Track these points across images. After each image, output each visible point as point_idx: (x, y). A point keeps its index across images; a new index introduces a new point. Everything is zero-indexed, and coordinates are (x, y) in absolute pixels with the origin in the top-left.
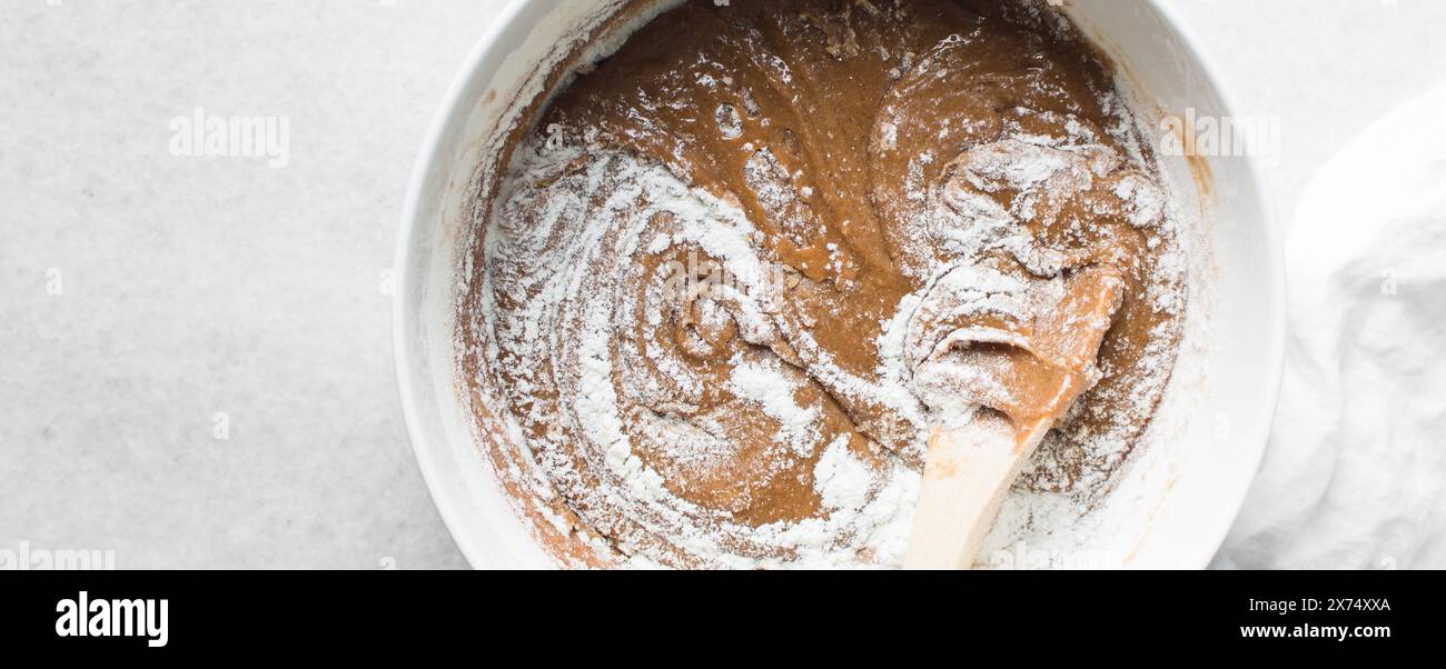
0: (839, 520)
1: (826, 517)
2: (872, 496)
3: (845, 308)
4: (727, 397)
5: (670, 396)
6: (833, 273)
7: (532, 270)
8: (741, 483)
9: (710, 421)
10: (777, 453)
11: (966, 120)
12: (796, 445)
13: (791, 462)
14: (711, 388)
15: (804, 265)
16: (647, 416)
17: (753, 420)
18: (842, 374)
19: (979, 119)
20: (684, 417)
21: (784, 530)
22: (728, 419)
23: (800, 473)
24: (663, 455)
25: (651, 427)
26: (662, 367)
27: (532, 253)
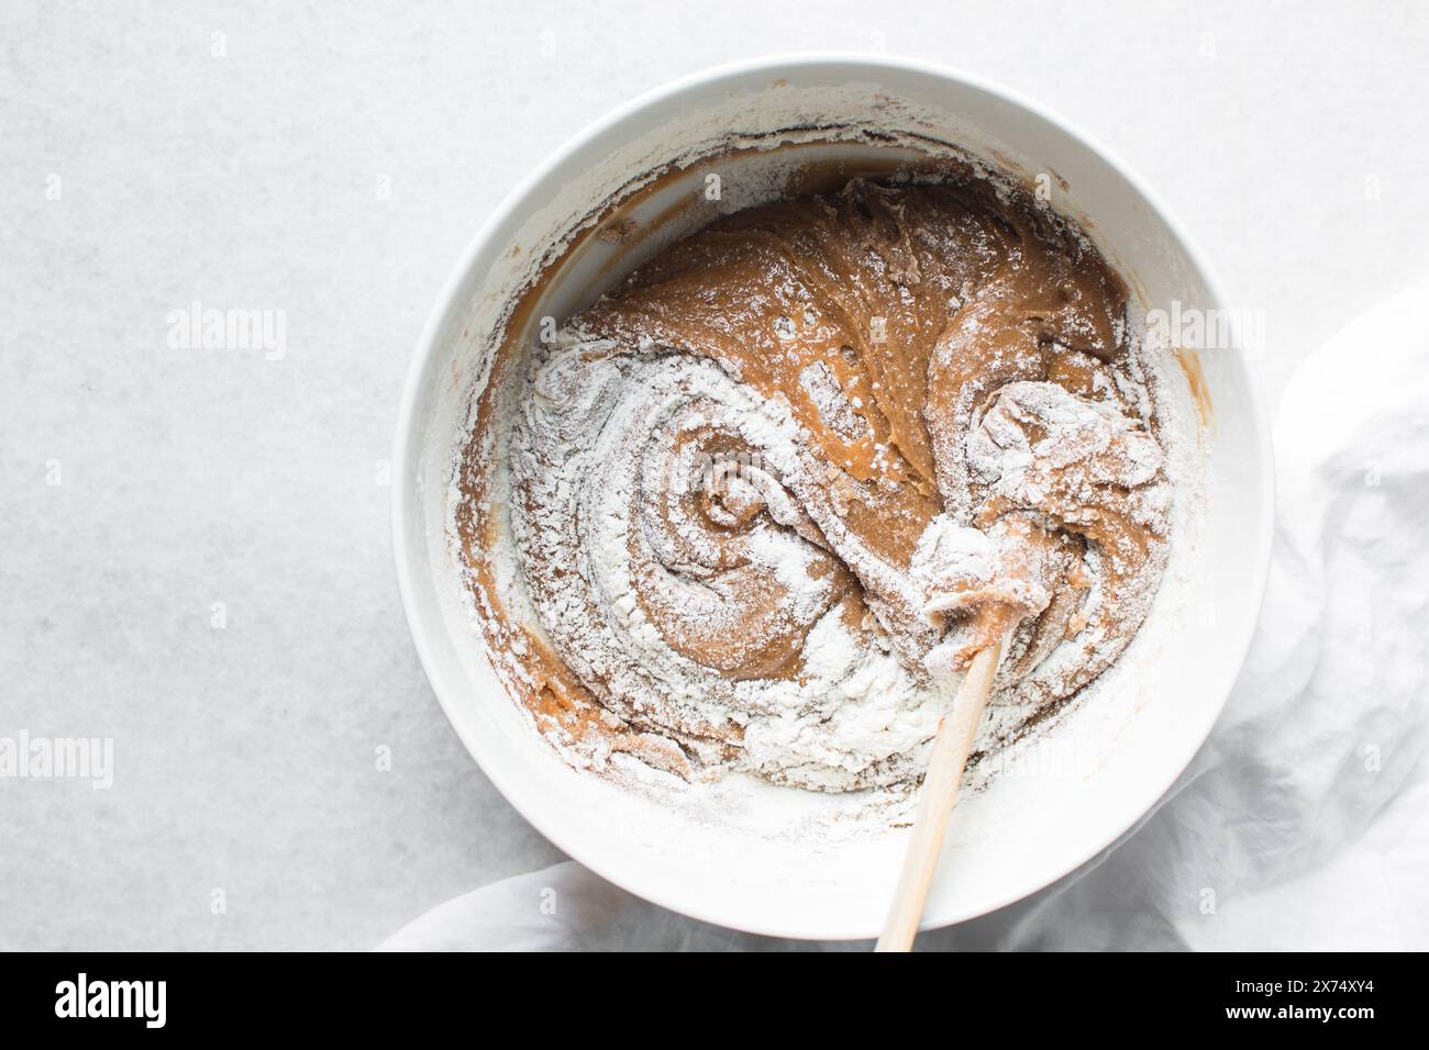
0: (815, 688)
1: (802, 685)
2: (851, 671)
3: (882, 503)
4: (743, 562)
5: (686, 560)
6: (878, 472)
7: (572, 438)
8: (738, 645)
9: (721, 583)
10: (779, 618)
11: (1019, 355)
12: (798, 613)
13: (789, 628)
14: (728, 553)
15: (849, 463)
16: (660, 571)
17: (764, 583)
18: (867, 555)
19: (1031, 355)
20: (698, 578)
21: (762, 688)
22: (740, 583)
23: (795, 638)
24: (670, 611)
25: (664, 583)
26: (682, 532)
27: (573, 423)
